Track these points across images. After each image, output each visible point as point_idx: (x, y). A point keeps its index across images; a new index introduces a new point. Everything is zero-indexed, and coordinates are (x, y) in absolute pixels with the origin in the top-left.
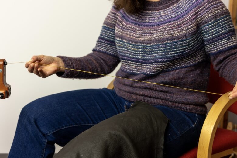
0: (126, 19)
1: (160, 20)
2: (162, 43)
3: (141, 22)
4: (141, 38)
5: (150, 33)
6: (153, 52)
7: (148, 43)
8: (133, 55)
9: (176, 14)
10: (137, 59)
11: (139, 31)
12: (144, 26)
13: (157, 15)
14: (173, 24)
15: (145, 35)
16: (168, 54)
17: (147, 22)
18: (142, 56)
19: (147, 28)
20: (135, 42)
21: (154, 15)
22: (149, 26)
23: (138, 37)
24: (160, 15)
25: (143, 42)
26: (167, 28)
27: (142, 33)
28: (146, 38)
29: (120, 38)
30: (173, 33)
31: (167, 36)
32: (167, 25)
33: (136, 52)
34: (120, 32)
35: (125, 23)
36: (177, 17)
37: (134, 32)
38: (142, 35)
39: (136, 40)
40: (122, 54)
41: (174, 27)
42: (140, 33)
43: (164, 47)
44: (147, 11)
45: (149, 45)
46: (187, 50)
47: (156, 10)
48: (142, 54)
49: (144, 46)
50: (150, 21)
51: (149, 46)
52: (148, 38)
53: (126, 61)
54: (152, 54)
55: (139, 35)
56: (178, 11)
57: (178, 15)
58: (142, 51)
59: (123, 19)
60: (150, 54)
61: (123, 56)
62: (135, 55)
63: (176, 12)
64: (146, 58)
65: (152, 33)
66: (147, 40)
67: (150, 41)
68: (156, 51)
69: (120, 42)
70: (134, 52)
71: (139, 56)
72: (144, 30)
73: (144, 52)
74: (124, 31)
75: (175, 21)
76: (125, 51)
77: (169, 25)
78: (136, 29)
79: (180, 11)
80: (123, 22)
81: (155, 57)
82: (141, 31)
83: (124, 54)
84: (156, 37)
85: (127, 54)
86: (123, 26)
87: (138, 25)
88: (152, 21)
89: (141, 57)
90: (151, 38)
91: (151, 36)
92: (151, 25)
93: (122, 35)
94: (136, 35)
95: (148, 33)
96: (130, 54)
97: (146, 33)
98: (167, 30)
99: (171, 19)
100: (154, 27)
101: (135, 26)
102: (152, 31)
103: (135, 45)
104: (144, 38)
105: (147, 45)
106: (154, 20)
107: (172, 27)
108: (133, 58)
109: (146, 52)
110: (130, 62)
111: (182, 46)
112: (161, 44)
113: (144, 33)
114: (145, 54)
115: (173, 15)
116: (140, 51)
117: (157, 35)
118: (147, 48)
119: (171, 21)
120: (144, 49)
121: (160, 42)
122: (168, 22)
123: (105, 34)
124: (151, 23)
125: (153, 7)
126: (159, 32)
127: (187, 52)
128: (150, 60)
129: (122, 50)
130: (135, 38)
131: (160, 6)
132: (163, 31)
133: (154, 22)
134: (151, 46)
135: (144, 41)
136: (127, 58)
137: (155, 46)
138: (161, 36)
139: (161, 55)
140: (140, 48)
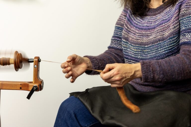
0: (131, 22)
1: (155, 24)
2: (156, 44)
3: (141, 26)
4: (140, 41)
5: (148, 36)
6: (149, 52)
7: (145, 45)
8: (134, 55)
9: (167, 16)
10: (136, 58)
11: (138, 34)
12: (143, 30)
13: (154, 19)
14: (164, 26)
15: (143, 38)
16: (160, 53)
17: (145, 26)
18: (141, 56)
19: (145, 32)
20: (135, 44)
21: (152, 20)
22: (147, 29)
23: (137, 40)
24: (156, 20)
25: (141, 44)
26: (159, 30)
27: (141, 36)
28: (144, 40)
29: (125, 40)
30: (164, 34)
31: (159, 37)
32: (160, 27)
33: (136, 53)
34: (126, 35)
35: (130, 26)
36: (168, 19)
37: (135, 35)
38: (141, 38)
39: (136, 42)
40: (126, 54)
41: (165, 28)
42: (139, 36)
43: (157, 47)
44: (147, 17)
45: (147, 46)
46: (176, 46)
47: (154, 15)
48: (140, 54)
49: (143, 47)
50: (148, 25)
51: (147, 48)
52: (146, 40)
53: (129, 60)
54: (148, 54)
55: (138, 37)
56: (169, 14)
57: (169, 18)
58: (140, 52)
59: (128, 22)
60: (147, 54)
61: (127, 55)
62: (135, 55)
63: (167, 15)
64: (143, 57)
65: (149, 36)
66: (145, 42)
67: (147, 43)
68: (151, 51)
69: (126, 43)
70: (134, 52)
71: (138, 56)
72: (142, 33)
73: (142, 52)
74: (129, 34)
75: (166, 22)
76: (129, 51)
77: (161, 27)
78: (136, 32)
79: (170, 14)
80: (128, 25)
81: (150, 57)
82: (140, 34)
83: (127, 54)
84: (152, 39)
85: (130, 54)
86: (128, 29)
87: (138, 29)
88: (150, 25)
89: (139, 57)
90: (147, 40)
91: (148, 38)
92: (148, 29)
93: (127, 37)
94: (136, 37)
95: (146, 36)
96: (132, 54)
97: (144, 36)
98: (159, 32)
99: (163, 21)
100: (150, 30)
101: (136, 30)
102: (149, 34)
103: (135, 46)
104: (142, 40)
105: (145, 46)
106: (151, 24)
107: (164, 28)
108: (134, 57)
109: (144, 52)
110: (132, 61)
111: (171, 43)
112: (154, 45)
113: (142, 36)
114: (143, 54)
115: (165, 17)
116: (139, 52)
117: (152, 37)
118: (145, 49)
119: (163, 23)
120: (142, 50)
121: (154, 43)
122: (161, 24)
123: (120, 33)
124: (149, 26)
125: (152, 13)
126: (153, 34)
127: (176, 48)
128: (147, 59)
129: (126, 50)
130: (135, 40)
131: (157, 11)
132: (156, 33)
133: (151, 26)
134: (148, 47)
135: (143, 43)
136: (130, 57)
137: (150, 47)
138: (154, 38)
139: (155, 55)
140: (139, 49)
